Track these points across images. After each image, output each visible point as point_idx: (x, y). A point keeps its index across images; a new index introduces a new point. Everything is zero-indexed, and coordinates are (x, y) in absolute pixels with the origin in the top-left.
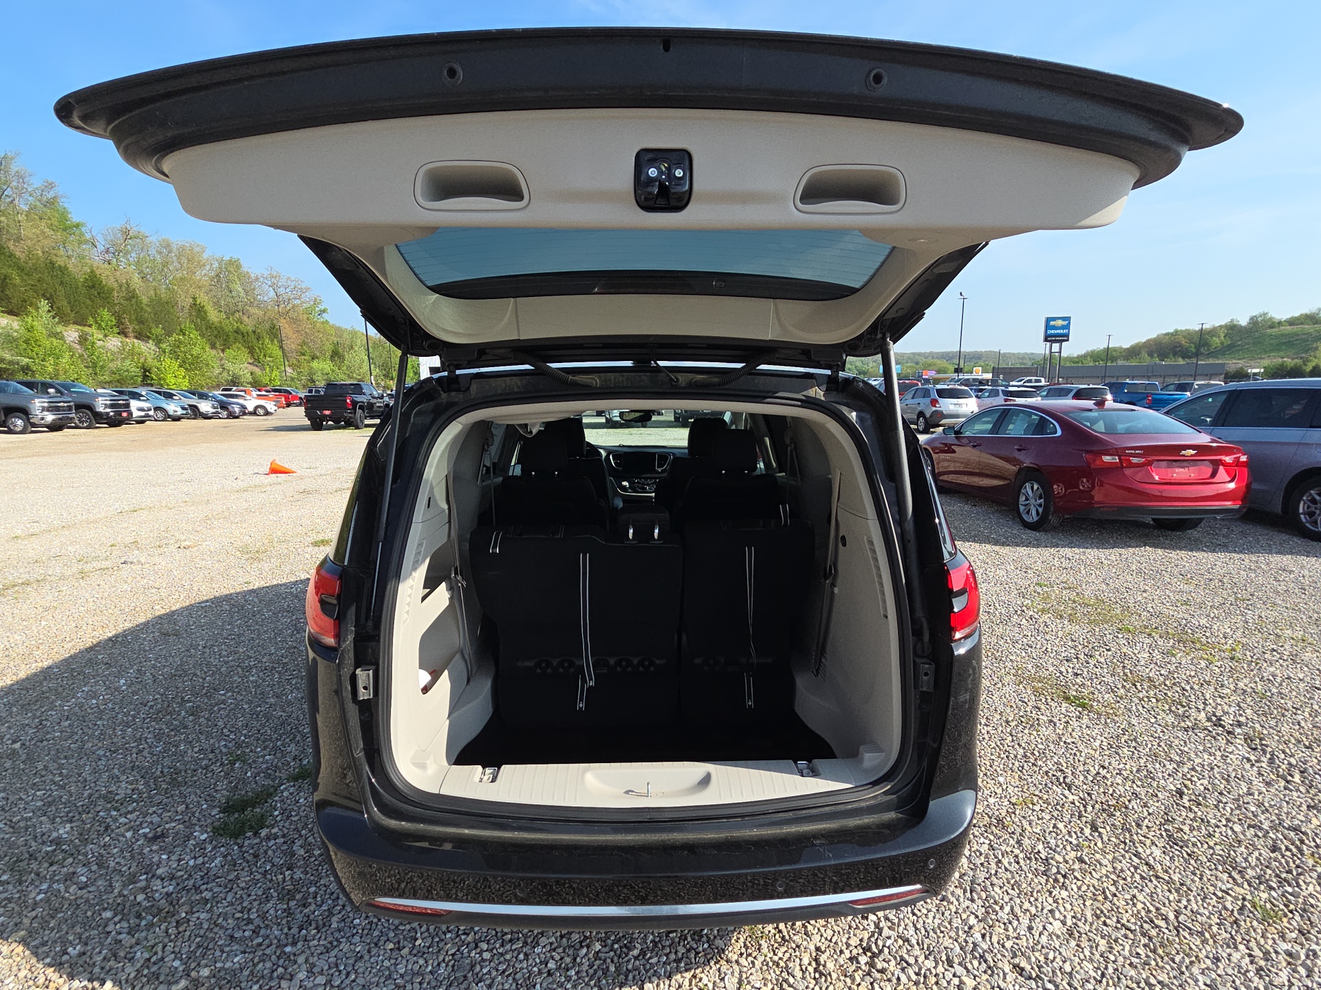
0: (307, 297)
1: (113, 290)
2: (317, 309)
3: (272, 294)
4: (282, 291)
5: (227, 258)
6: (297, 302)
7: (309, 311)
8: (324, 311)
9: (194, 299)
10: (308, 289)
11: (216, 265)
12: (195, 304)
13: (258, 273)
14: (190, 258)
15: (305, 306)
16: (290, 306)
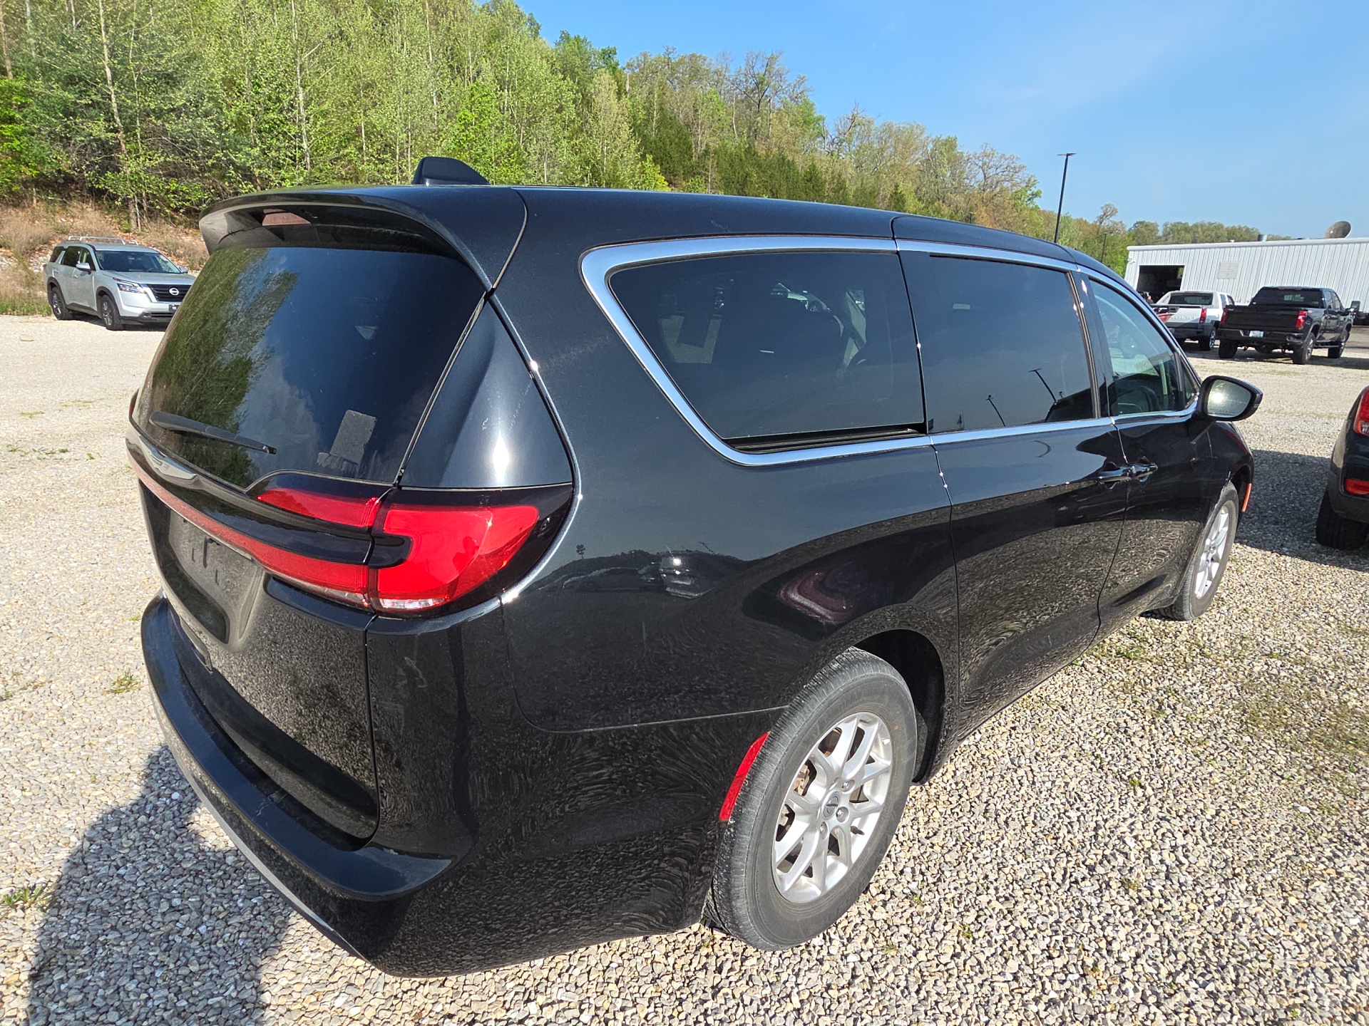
0: (1020, 177)
1: (826, 181)
2: (1029, 192)
3: (981, 176)
4: (991, 172)
5: (944, 137)
6: (1006, 184)
7: (1016, 197)
8: (1035, 195)
9: (897, 186)
10: (1022, 168)
11: (930, 146)
12: (896, 193)
13: (971, 153)
14: (905, 141)
15: (1015, 189)
16: (998, 189)
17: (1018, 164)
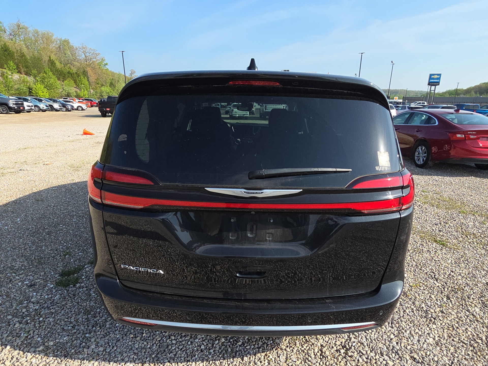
0: (99, 58)
1: (14, 52)
2: (103, 63)
3: (83, 56)
4: (87, 54)
5: (63, 39)
6: (94, 60)
7: (99, 64)
8: (106, 64)
9: (50, 57)
10: (99, 54)
11: (59, 42)
12: (50, 60)
13: (77, 46)
14: (47, 38)
15: (98, 62)
16: (92, 61)
17: (97, 52)
